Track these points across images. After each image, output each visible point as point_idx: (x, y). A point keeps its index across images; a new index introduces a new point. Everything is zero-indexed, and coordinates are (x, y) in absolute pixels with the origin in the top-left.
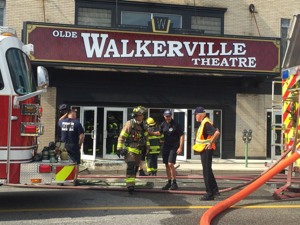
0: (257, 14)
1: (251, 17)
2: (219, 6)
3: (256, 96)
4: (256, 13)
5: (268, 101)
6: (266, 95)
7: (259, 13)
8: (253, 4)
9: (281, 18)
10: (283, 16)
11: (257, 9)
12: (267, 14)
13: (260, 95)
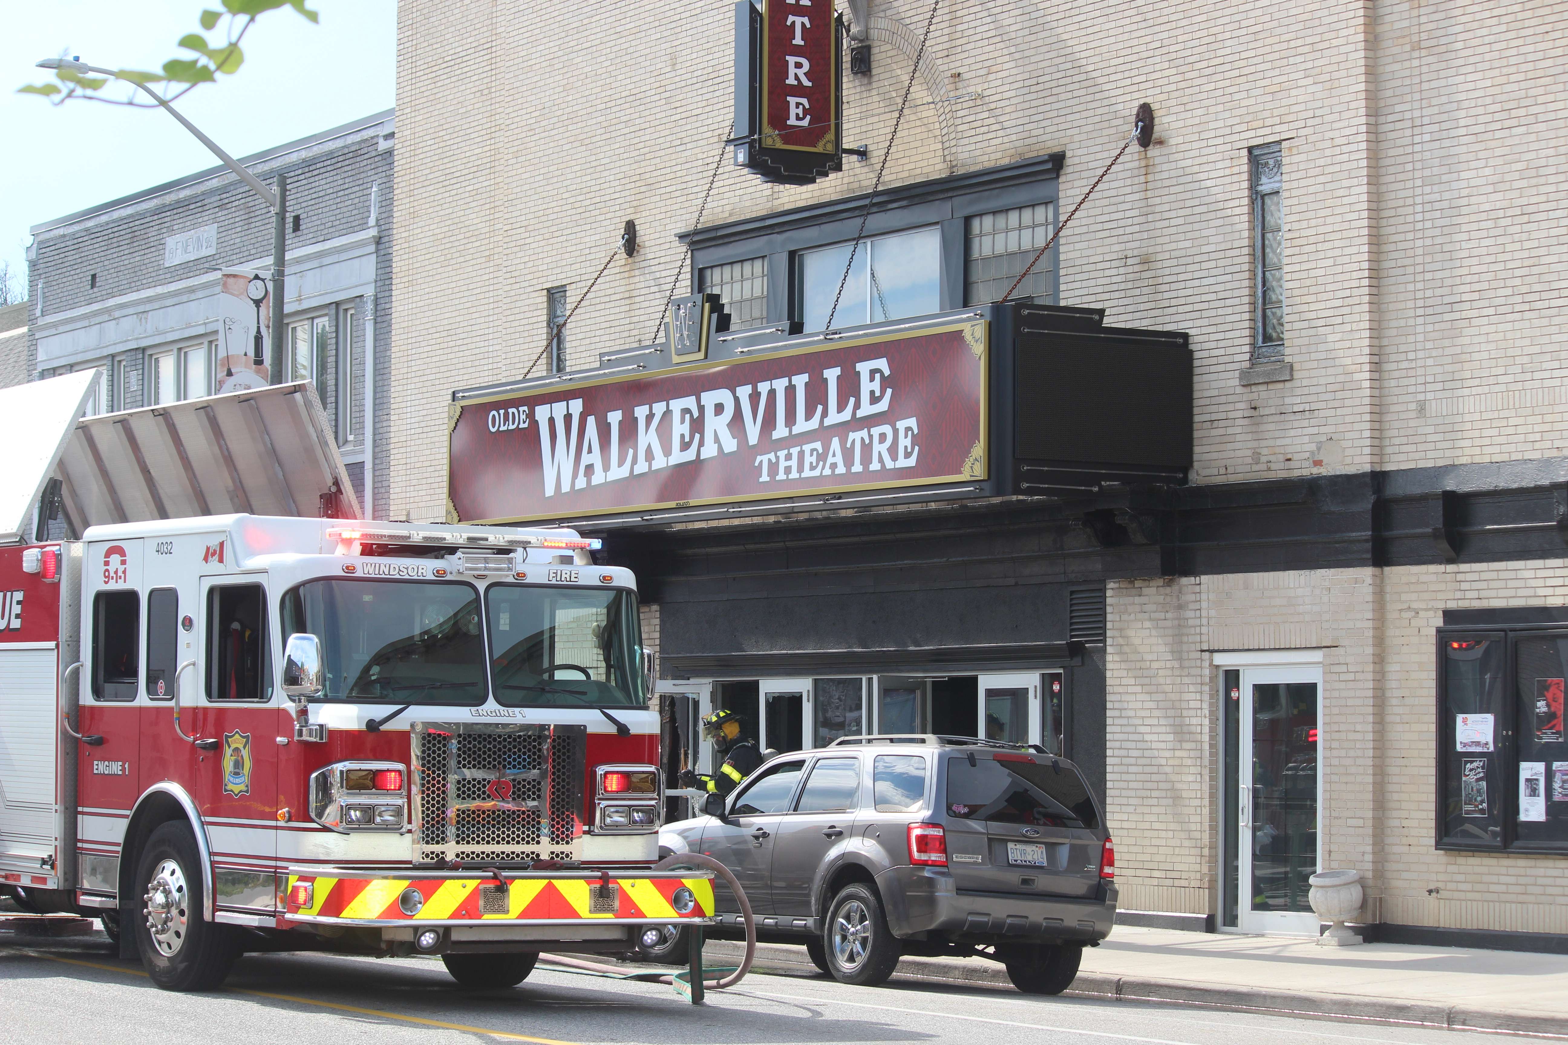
0: (1164, 150)
1: (1143, 171)
2: (1042, 145)
3: (1168, 590)
4: (1161, 142)
5: (1213, 613)
6: (1203, 577)
7: (1173, 141)
8: (1148, 100)
9: (1246, 144)
10: (1251, 134)
11: (1163, 123)
12: (1196, 137)
13: (1184, 580)
